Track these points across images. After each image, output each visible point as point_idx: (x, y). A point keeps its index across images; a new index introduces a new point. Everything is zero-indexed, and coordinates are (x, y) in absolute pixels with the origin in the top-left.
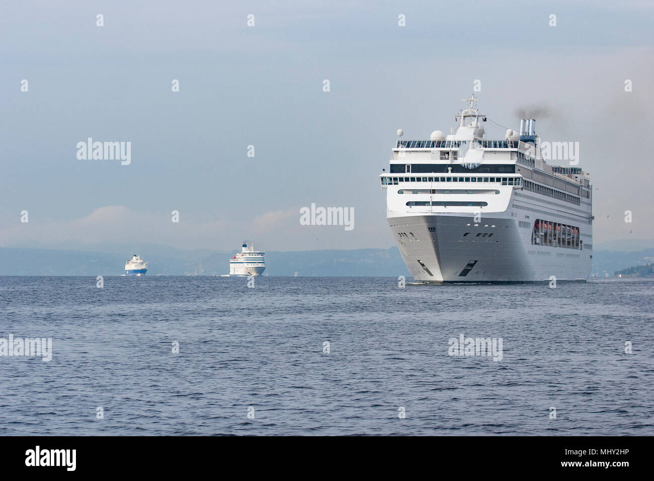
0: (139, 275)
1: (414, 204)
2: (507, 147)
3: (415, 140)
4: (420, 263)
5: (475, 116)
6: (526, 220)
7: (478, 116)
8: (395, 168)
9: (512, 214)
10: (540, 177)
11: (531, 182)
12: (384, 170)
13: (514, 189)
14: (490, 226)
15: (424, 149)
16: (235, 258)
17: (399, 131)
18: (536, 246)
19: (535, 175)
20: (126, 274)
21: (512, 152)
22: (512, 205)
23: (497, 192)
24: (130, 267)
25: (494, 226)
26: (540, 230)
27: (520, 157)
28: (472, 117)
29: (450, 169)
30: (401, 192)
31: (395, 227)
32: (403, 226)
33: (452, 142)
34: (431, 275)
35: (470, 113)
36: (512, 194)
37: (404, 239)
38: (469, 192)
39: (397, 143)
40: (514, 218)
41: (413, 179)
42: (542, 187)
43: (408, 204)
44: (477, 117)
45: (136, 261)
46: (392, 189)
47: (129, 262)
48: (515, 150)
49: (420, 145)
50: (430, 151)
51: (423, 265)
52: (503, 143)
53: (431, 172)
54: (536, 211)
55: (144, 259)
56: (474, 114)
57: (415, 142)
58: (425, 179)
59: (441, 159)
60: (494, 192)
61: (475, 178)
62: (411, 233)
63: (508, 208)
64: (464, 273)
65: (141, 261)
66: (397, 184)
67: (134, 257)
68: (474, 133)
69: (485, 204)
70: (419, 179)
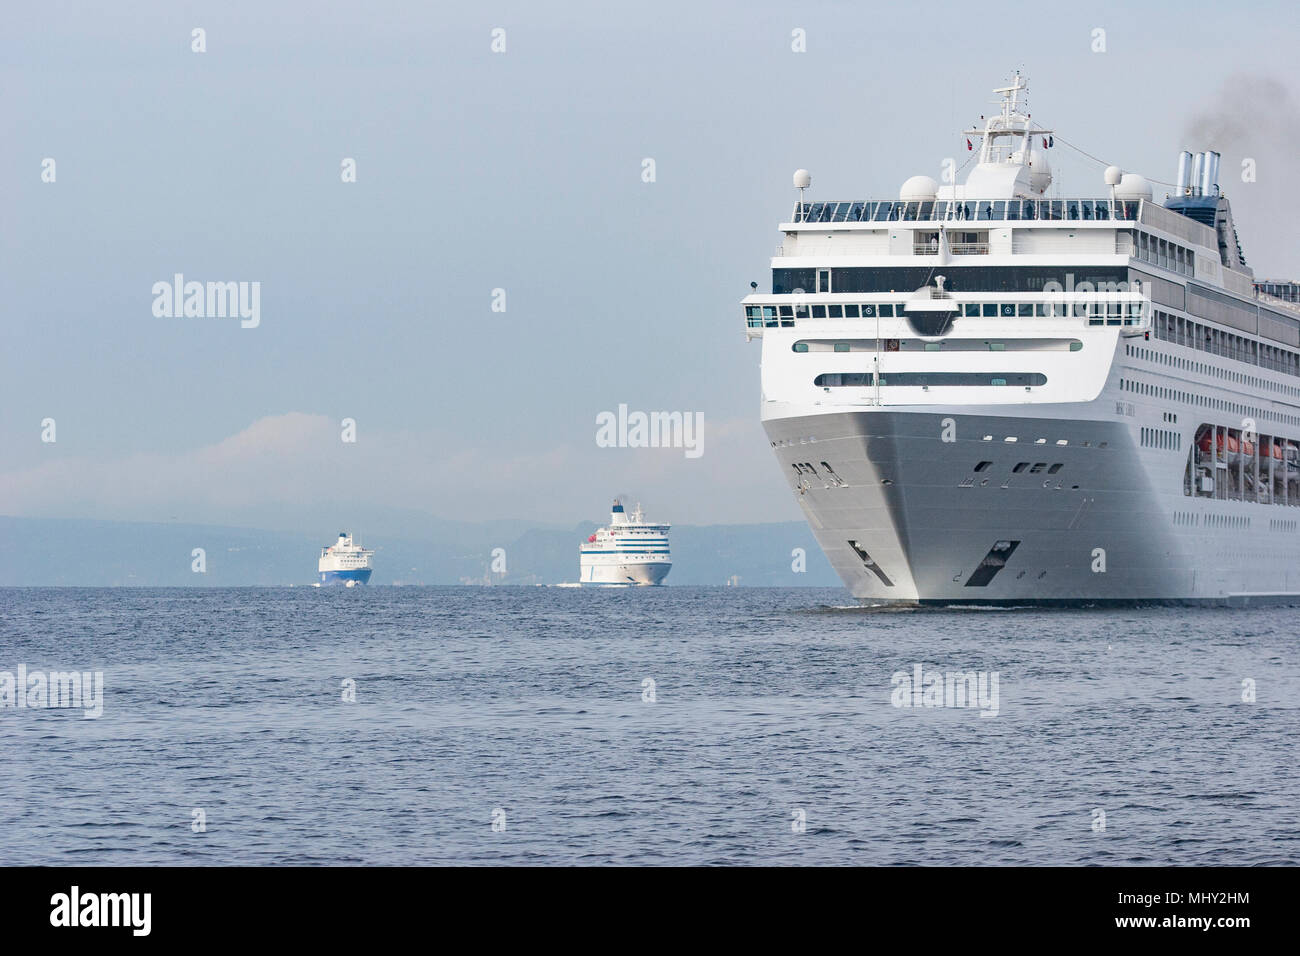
0: (350, 583)
1: (839, 380)
2: (1105, 216)
3: (845, 200)
4: (857, 549)
5: (1020, 133)
6: (1168, 426)
7: (1031, 133)
8: (786, 280)
9: (1119, 409)
10: (1214, 307)
11: (1181, 320)
12: (754, 285)
13: (1125, 336)
14: (1052, 440)
15: (871, 224)
16: (593, 540)
17: (799, 176)
18: (1203, 500)
19: (1197, 301)
20: (320, 581)
21: (1120, 230)
22: (1120, 381)
23: (1075, 345)
24: (331, 563)
25: (1063, 442)
26: (1214, 452)
27: (1145, 247)
28: (1015, 137)
29: (940, 279)
30: (800, 347)
31: (783, 446)
32: (803, 443)
33: (949, 206)
34: (888, 583)
35: (1009, 126)
36: (1117, 349)
37: (807, 481)
38: (993, 346)
39: (795, 208)
40: (1124, 419)
41: (835, 311)
42: (1219, 336)
43: (820, 381)
44: (1027, 135)
45: (343, 549)
46: (776, 340)
47: (328, 551)
48: (1129, 224)
49: (859, 213)
50: (884, 232)
51: (864, 555)
52: (1095, 206)
53: (888, 290)
54: (1200, 400)
55: (365, 544)
56: (1018, 127)
57: (844, 206)
58: (869, 311)
59: (918, 252)
60: (1068, 346)
61: (1012, 306)
62: (824, 464)
63: (1105, 388)
64: (982, 576)
65: (358, 549)
66: (791, 325)
67: (341, 539)
68: (1016, 181)
69: (1040, 379)
70: (852, 311)
